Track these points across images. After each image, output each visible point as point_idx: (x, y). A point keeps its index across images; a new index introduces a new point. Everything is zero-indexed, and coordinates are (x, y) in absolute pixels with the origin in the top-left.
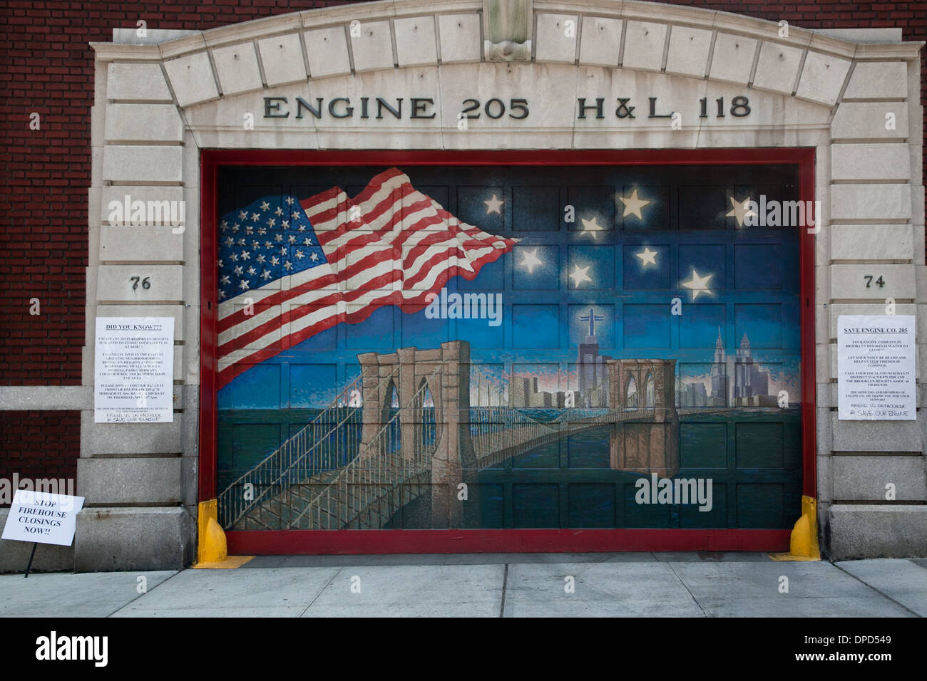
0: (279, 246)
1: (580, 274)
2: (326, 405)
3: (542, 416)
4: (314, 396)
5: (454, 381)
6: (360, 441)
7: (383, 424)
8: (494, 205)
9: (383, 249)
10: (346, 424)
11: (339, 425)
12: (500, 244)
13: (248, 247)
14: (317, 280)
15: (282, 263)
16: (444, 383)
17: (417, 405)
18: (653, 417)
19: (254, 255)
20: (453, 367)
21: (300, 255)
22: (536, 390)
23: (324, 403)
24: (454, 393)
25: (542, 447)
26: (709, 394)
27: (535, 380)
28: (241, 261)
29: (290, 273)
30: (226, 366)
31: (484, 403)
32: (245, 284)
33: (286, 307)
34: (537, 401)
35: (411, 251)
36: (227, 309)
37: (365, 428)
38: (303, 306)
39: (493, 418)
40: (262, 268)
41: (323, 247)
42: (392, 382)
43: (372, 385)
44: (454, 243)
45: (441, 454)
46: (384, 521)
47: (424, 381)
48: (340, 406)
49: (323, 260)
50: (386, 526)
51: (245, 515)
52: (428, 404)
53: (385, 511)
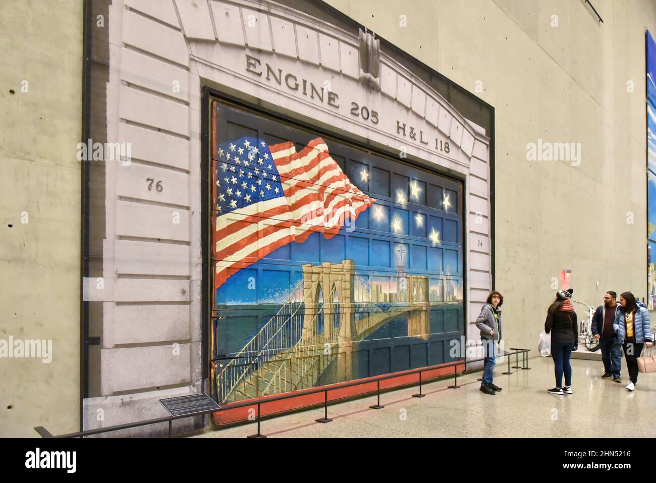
0: (256, 177)
1: (397, 225)
2: (284, 301)
3: (384, 308)
4: (277, 295)
5: (348, 285)
6: (302, 327)
7: (314, 315)
8: (364, 175)
9: (314, 192)
10: (295, 315)
11: (292, 316)
12: (368, 200)
13: (236, 174)
14: (279, 208)
15: (258, 191)
16: (343, 287)
17: (331, 300)
18: (422, 308)
19: (240, 180)
20: (348, 277)
21: (268, 187)
22: (381, 293)
23: (282, 300)
24: (348, 293)
25: (383, 326)
26: (438, 295)
27: (381, 285)
28: (231, 185)
29: (264, 199)
30: (222, 269)
31: (360, 301)
32: (233, 203)
33: (261, 225)
34: (382, 299)
35: (328, 197)
36: (222, 222)
37: (305, 317)
38: (271, 226)
39: (365, 310)
40: (246, 192)
41: (282, 185)
42: (319, 285)
43: (309, 287)
44: (348, 196)
45: (342, 333)
46: (315, 381)
47: (334, 285)
48: (293, 302)
49: (281, 194)
50: (316, 385)
51: (234, 390)
52: (336, 300)
53: (315, 375)
